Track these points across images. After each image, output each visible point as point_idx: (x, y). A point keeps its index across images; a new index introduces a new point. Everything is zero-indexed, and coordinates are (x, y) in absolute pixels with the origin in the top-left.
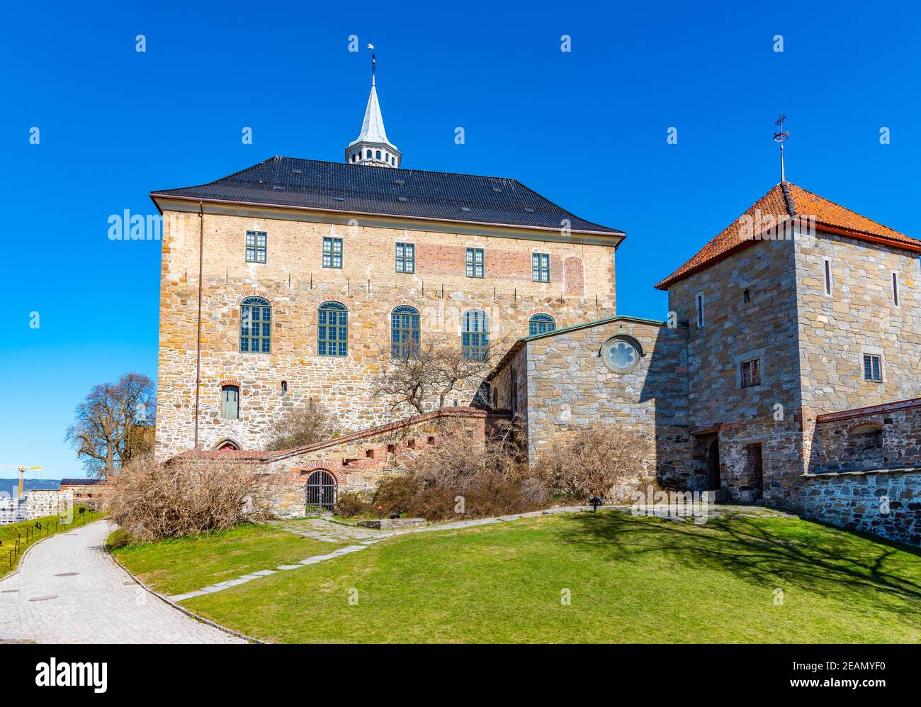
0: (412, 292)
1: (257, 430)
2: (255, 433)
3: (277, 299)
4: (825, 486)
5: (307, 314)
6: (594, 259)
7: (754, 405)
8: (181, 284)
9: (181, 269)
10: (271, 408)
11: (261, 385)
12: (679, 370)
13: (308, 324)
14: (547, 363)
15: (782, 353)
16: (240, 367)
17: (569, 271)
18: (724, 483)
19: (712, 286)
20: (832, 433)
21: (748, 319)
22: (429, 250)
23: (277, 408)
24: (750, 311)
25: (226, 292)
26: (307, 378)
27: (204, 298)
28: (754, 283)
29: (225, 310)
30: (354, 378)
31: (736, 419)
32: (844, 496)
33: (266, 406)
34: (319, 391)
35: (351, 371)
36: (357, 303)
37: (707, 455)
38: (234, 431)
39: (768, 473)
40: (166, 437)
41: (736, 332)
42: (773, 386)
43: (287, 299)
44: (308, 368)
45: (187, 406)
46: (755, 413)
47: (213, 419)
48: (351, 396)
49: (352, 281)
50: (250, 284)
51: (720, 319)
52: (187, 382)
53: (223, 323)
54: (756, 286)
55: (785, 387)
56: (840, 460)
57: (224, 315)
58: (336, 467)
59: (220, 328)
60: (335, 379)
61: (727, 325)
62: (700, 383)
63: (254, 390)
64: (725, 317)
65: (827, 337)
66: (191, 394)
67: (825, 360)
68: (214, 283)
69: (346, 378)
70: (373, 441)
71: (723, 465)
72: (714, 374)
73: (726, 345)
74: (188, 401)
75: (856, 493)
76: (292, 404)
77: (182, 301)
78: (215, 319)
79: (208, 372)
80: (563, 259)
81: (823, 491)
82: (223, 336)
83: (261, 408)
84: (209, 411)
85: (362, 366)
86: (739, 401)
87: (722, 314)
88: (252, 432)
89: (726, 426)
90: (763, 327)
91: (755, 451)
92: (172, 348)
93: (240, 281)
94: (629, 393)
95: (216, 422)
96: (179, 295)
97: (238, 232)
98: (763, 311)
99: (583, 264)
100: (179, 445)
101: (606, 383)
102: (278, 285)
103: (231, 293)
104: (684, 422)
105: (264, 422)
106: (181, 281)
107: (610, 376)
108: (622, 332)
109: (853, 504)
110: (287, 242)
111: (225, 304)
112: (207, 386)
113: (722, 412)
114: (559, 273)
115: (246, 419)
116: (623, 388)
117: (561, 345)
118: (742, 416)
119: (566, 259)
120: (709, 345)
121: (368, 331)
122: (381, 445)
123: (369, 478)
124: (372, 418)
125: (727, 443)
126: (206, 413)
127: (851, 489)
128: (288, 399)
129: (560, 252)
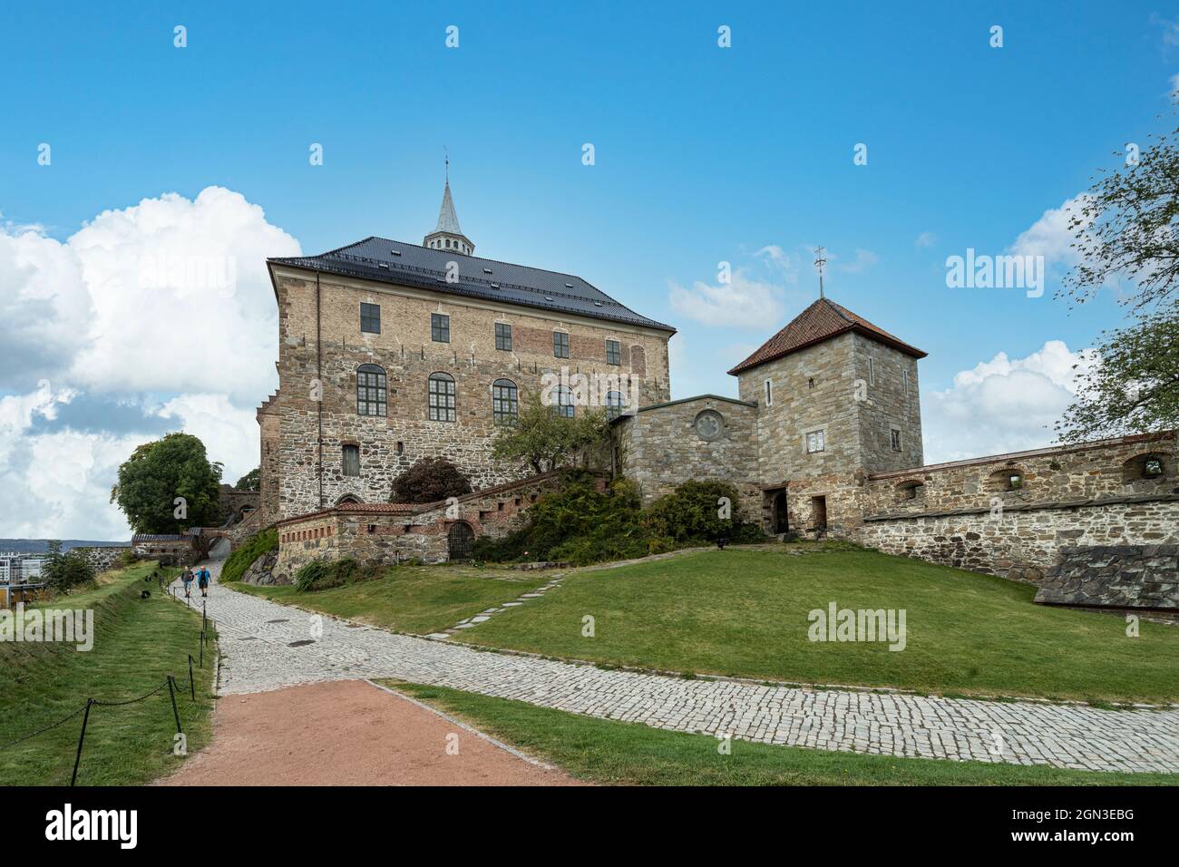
0: (510, 366)
1: (377, 486)
2: (376, 489)
3: (391, 367)
4: (881, 526)
5: (419, 382)
6: (653, 349)
7: (818, 466)
8: (300, 349)
9: (299, 334)
10: (390, 467)
11: (380, 445)
12: (751, 439)
13: (420, 391)
14: (651, 431)
15: (843, 428)
16: (359, 429)
17: (634, 357)
18: (791, 527)
19: (780, 374)
20: (882, 488)
21: (813, 400)
22: (522, 332)
23: (395, 467)
24: (813, 395)
25: (344, 359)
26: (421, 440)
27: (323, 363)
28: (818, 373)
29: (343, 375)
30: (463, 441)
31: (801, 476)
32: (897, 534)
33: (385, 465)
34: (432, 452)
35: (459, 435)
36: (463, 375)
37: (772, 506)
38: (356, 488)
39: (831, 518)
40: (290, 492)
41: (802, 411)
42: (836, 452)
43: (401, 368)
44: (422, 431)
45: (309, 464)
46: (820, 473)
47: (335, 476)
48: (460, 457)
49: (458, 354)
50: (366, 352)
51: (787, 400)
52: (309, 440)
53: (342, 387)
54: (819, 375)
55: (845, 453)
56: (888, 507)
57: (342, 379)
58: (474, 518)
59: (340, 392)
60: (446, 441)
61: (793, 405)
62: (769, 449)
63: (373, 450)
64: (792, 399)
65: (872, 417)
66: (313, 453)
67: (872, 433)
68: (332, 350)
69: (455, 441)
70: (504, 496)
71: (791, 513)
72: (781, 443)
73: (793, 421)
74: (311, 459)
75: (907, 531)
76: (408, 464)
77: (301, 365)
78: (334, 382)
79: (330, 432)
80: (630, 347)
81: (879, 531)
82: (342, 399)
83: (380, 467)
84: (331, 468)
85: (469, 431)
86: (805, 464)
87: (787, 397)
88: (372, 488)
89: (793, 483)
90: (826, 407)
91: (820, 501)
92: (293, 408)
93: (356, 349)
94: (715, 457)
95: (339, 478)
96: (297, 358)
97: (353, 303)
98: (827, 395)
99: (645, 352)
100: (304, 499)
101: (699, 448)
102: (392, 355)
103: (348, 359)
104: (756, 479)
105: (383, 480)
106: (299, 345)
107: (700, 443)
108: (709, 407)
109: (905, 540)
110: (399, 315)
111: (343, 370)
112: (328, 445)
113: (790, 472)
114: (626, 358)
115: (367, 476)
116: (710, 453)
117: (662, 417)
118: (808, 475)
119: (633, 347)
120: (777, 420)
121: (474, 400)
122: (509, 499)
123: (502, 528)
124: (479, 476)
125: (794, 496)
126: (329, 471)
127: (904, 529)
128: (405, 458)
129: (627, 341)
